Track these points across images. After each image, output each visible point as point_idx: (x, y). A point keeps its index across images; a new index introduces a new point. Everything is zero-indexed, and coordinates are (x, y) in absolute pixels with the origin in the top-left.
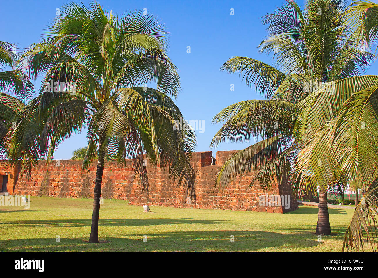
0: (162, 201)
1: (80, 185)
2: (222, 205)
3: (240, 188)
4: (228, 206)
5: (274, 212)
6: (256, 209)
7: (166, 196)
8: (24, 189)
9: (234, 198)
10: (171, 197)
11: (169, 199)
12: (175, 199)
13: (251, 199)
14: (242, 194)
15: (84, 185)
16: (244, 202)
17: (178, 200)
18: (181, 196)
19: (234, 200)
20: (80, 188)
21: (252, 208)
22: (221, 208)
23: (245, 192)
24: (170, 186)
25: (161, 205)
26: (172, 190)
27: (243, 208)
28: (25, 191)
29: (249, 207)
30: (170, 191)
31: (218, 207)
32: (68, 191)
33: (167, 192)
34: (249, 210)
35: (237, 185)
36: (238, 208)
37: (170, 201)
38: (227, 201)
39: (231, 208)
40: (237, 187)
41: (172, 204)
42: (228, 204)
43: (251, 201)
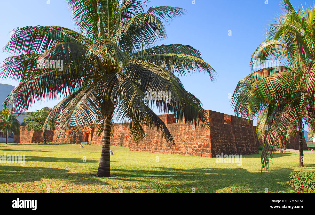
0: (145, 148)
1: (119, 138)
2: (176, 151)
3: (187, 139)
4: (180, 152)
5: (206, 156)
6: (196, 154)
7: (147, 145)
8: (95, 141)
9: (183, 146)
10: (149, 146)
11: (148, 147)
12: (151, 147)
13: (193, 146)
14: (188, 143)
15: (121, 138)
16: (189, 149)
17: (153, 147)
18: (155, 145)
19: (183, 148)
20: (119, 140)
21: (193, 153)
22: (176, 153)
23: (190, 141)
24: (150, 138)
25: (144, 150)
26: (150, 141)
27: (188, 153)
28: (95, 142)
29: (191, 153)
30: (149, 141)
31: (174, 153)
32: (114, 142)
33: (148, 142)
34: (191, 154)
35: (186, 136)
36: (185, 153)
37: (149, 148)
38: (179, 148)
39: (181, 153)
40: (185, 138)
41: (150, 150)
42: (179, 151)
43: (193, 148)
